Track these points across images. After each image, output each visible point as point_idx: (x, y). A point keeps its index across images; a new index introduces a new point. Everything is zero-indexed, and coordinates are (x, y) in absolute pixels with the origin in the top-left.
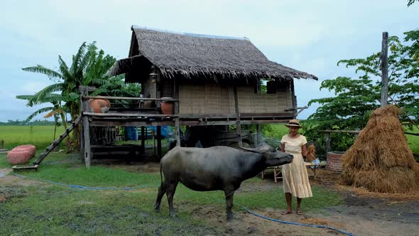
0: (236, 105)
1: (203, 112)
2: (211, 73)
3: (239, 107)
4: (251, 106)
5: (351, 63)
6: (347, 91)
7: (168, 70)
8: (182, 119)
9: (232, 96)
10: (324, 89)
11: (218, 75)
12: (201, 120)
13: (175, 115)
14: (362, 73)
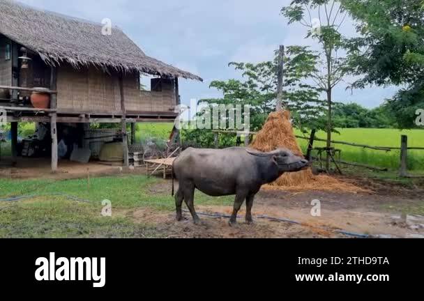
0: (122, 101)
1: (85, 107)
2: (102, 64)
3: (125, 104)
4: (137, 103)
5: (240, 66)
6: (233, 92)
7: (51, 56)
8: (59, 115)
9: (117, 91)
10: (212, 88)
11: (110, 67)
12: (83, 116)
13: (52, 110)
14: (247, 78)
